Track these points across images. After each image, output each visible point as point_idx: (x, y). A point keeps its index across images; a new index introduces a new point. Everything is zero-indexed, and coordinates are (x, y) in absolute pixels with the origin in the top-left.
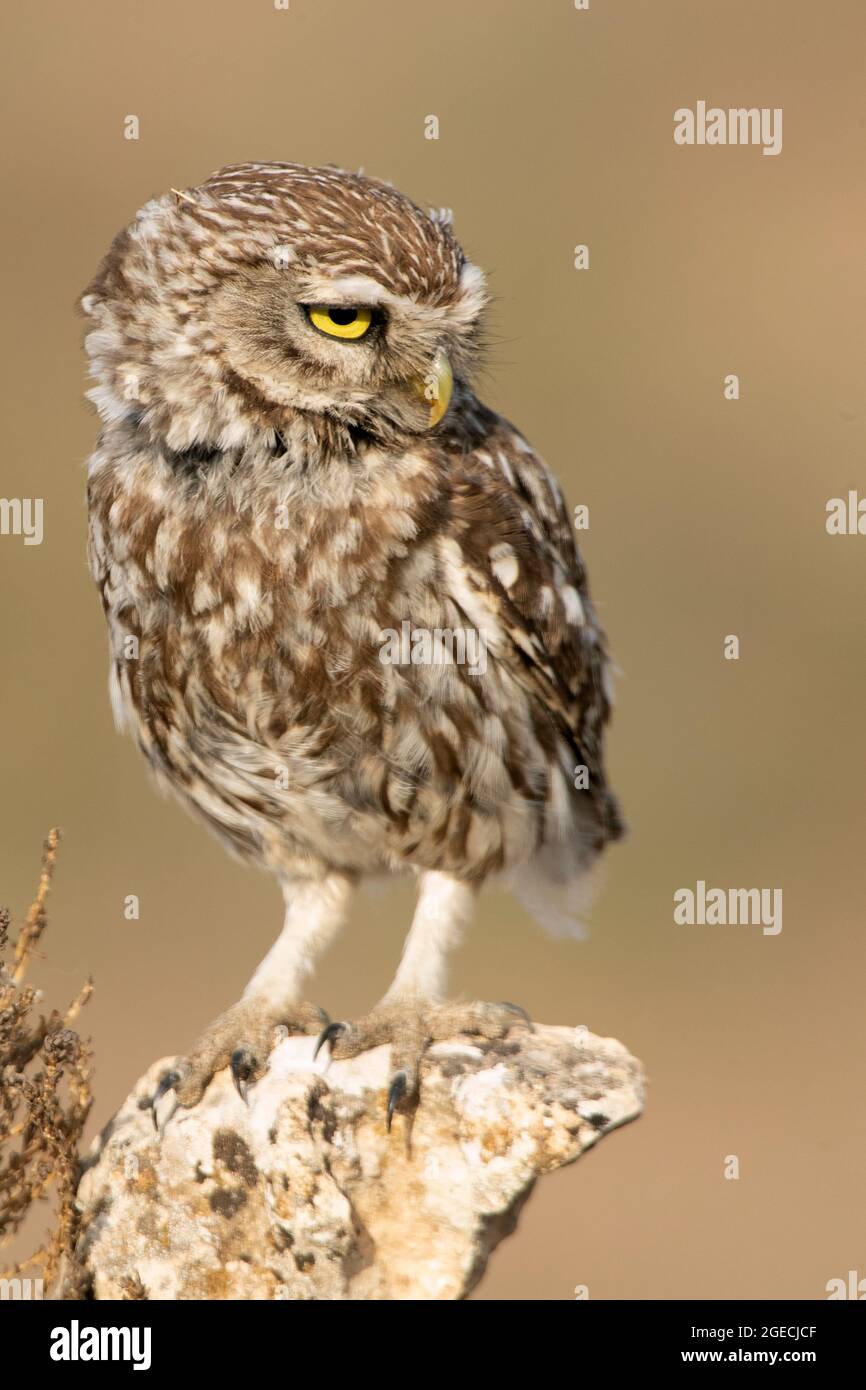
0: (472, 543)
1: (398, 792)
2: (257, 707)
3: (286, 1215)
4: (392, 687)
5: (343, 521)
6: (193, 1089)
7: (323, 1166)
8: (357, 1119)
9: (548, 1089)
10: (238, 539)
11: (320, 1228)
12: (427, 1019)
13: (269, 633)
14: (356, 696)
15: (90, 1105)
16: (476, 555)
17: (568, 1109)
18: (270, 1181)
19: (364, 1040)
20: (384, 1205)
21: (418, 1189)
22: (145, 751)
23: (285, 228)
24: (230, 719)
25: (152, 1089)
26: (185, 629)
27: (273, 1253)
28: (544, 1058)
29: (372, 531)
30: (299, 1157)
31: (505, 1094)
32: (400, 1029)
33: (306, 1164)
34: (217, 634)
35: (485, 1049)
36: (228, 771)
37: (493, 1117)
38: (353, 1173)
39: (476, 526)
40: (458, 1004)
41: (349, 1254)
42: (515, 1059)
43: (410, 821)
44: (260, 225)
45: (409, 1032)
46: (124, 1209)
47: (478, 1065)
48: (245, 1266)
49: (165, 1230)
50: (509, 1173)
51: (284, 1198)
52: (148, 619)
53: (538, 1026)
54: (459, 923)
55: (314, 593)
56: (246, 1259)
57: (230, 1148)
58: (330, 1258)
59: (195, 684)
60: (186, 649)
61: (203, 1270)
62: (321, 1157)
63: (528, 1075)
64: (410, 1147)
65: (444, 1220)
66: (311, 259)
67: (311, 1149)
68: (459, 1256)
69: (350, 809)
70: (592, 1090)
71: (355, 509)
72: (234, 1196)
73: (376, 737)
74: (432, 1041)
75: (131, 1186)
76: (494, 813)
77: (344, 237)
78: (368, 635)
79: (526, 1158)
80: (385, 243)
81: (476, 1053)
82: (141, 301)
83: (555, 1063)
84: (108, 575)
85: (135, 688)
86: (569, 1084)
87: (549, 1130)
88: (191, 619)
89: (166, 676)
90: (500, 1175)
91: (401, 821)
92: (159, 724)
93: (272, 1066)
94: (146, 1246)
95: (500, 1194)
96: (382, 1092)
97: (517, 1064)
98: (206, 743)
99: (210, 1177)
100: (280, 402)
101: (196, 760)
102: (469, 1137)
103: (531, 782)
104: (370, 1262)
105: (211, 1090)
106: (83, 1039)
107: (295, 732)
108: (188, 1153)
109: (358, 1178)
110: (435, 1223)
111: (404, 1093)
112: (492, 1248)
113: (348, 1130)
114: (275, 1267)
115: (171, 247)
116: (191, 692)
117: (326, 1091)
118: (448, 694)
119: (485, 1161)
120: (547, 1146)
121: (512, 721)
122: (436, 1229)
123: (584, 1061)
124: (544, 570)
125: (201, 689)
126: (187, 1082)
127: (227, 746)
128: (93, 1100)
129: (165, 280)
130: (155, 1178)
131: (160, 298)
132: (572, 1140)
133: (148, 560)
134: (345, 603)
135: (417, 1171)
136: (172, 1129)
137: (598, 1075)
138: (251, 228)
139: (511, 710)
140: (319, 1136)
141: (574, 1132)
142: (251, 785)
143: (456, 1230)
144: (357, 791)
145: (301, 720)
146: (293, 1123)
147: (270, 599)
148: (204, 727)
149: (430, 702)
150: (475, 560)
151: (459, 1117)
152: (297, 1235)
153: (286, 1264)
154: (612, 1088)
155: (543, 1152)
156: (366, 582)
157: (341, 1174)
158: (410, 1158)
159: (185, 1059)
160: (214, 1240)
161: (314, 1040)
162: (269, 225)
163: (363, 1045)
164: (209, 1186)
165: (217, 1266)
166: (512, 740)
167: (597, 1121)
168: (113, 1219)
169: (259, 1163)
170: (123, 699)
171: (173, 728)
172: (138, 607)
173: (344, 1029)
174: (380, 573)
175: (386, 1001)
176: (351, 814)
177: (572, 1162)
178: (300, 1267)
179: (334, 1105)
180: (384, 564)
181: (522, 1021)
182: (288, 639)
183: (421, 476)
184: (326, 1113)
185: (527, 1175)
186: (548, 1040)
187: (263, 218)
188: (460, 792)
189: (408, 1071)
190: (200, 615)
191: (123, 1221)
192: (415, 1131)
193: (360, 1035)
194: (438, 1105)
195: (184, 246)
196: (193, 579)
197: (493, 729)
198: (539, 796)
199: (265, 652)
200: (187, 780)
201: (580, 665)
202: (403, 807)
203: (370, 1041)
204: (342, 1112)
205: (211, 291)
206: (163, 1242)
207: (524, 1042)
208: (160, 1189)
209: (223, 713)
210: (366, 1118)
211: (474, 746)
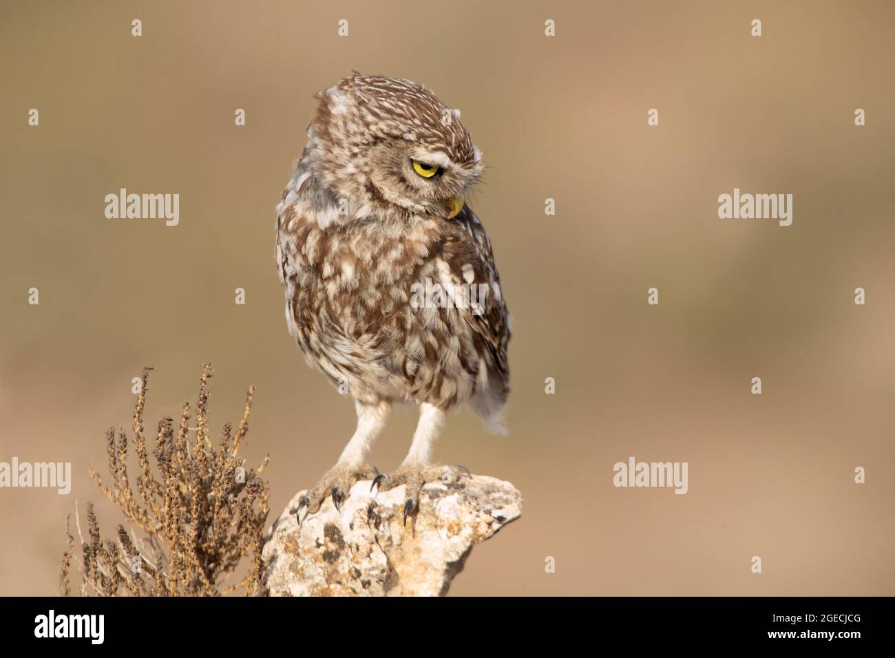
0: (454, 264)
1: (410, 367)
2: (348, 323)
3: (357, 563)
4: (410, 320)
5: (395, 245)
6: (315, 505)
7: (374, 540)
8: (390, 518)
9: (478, 504)
10: (344, 246)
11: (373, 568)
12: (422, 473)
13: (355, 292)
14: (394, 323)
15: (268, 512)
16: (456, 270)
17: (487, 514)
18: (350, 547)
19: (394, 482)
20: (402, 558)
21: (418, 550)
22: (300, 343)
23: (410, 122)
24: (339, 328)
25: (297, 505)
26: (320, 286)
27: (352, 580)
28: (476, 490)
29: (408, 251)
30: (363, 536)
31: (458, 507)
32: (410, 477)
33: (367, 539)
34: (332, 288)
35: (449, 486)
36: (337, 352)
37: (453, 518)
38: (389, 543)
39: (456, 256)
40: (437, 466)
41: (387, 580)
42: (463, 491)
43: (416, 380)
44: (398, 118)
45: (414, 479)
46: (283, 560)
47: (446, 493)
48: (339, 586)
49: (302, 569)
50: (460, 543)
51: (357, 555)
52: (303, 281)
53: (472, 475)
54: (438, 428)
55: (380, 277)
56: (339, 583)
57: (332, 531)
58: (377, 582)
59: (323, 312)
60: (320, 295)
61: (320, 588)
62: (374, 536)
63: (468, 498)
64: (414, 531)
65: (430, 565)
66: (422, 141)
67: (370, 532)
68: (437, 581)
69: (389, 373)
70: (498, 505)
71: (402, 240)
72: (334, 554)
73: (402, 342)
74: (424, 482)
75: (286, 549)
76: (453, 378)
77: (435, 131)
78: (400, 298)
79: (468, 537)
80: (453, 138)
81: (445, 488)
82: (336, 145)
83: (481, 493)
84: (287, 259)
85: (296, 313)
86: (487, 502)
87: (478, 523)
88: (323, 281)
89: (310, 308)
90: (456, 544)
91: (411, 379)
92: (306, 329)
93: (352, 494)
94: (293, 577)
95: (455, 553)
96: (402, 506)
97: (464, 493)
98: (327, 339)
99: (323, 545)
100: (389, 200)
101: (322, 346)
102: (442, 527)
103: (471, 365)
104: (396, 584)
105: (323, 505)
106: (265, 482)
107: (365, 337)
108: (313, 534)
109: (391, 545)
110: (426, 566)
111: (412, 508)
112: (453, 578)
113: (386, 523)
114: (353, 587)
115: (354, 122)
116: (321, 315)
117: (377, 505)
118: (434, 325)
119: (449, 538)
120: (478, 531)
121: (463, 339)
122: (426, 569)
123: (495, 492)
124: (486, 276)
125: (326, 314)
126: (313, 502)
127: (337, 341)
128: (269, 510)
129: (349, 136)
130: (298, 547)
131: (345, 145)
132: (489, 528)
133: (303, 249)
134: (392, 283)
135: (418, 542)
136: (305, 523)
137: (501, 498)
138: (395, 119)
139: (463, 334)
140: (373, 526)
141: (490, 524)
142: (347, 359)
143: (436, 569)
144: (392, 365)
145: (367, 331)
146: (361, 520)
147: (359, 277)
148: (327, 332)
149: (426, 329)
150: (456, 272)
151: (437, 518)
152: (363, 571)
153: (358, 585)
154: (507, 504)
155: (476, 533)
156: (403, 275)
157: (383, 543)
158: (414, 537)
159: (311, 491)
160: (324, 574)
161: (371, 482)
162: (403, 119)
163: (393, 485)
164: (322, 549)
165: (326, 586)
166: (463, 347)
167: (500, 519)
168: (278, 564)
169: (345, 539)
170: (291, 319)
171: (312, 332)
172: (299, 275)
173: (384, 477)
174: (410, 272)
175: (403, 464)
176: (389, 375)
177: (489, 538)
178: (364, 586)
179: (379, 512)
180: (412, 267)
181: (466, 474)
182: (364, 295)
183: (433, 229)
184: (376, 516)
185: (468, 544)
186: (478, 482)
187: (400, 115)
188: (438, 368)
189: (413, 498)
190: (326, 279)
191: (282, 565)
192: (417, 524)
193: (392, 480)
194: (428, 512)
195: (361, 122)
196: (323, 261)
197: (454, 342)
198: (474, 373)
199: (354, 299)
200: (318, 356)
201: (500, 318)
202: (413, 374)
203: (396, 483)
204: (383, 515)
205: (371, 144)
206: (301, 575)
207: (467, 483)
208: (300, 550)
209: (335, 326)
210: (394, 518)
211: (445, 349)
